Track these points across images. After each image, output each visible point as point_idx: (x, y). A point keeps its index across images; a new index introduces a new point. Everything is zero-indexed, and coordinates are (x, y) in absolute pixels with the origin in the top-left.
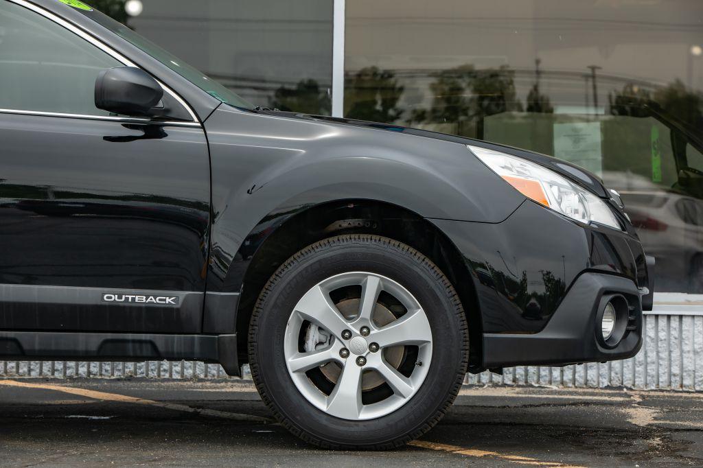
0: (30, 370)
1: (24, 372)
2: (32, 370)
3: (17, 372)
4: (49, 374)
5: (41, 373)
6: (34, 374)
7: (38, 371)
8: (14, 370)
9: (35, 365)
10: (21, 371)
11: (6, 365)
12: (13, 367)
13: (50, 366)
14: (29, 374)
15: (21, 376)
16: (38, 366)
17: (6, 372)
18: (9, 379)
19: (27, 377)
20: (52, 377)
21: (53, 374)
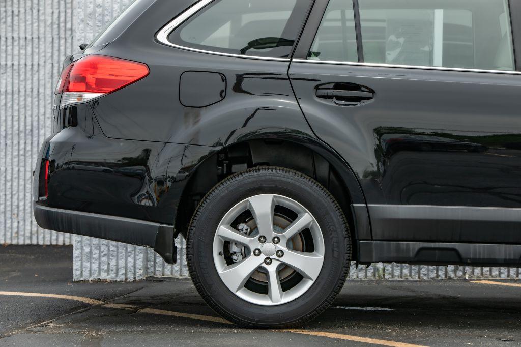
0: (500, 273)
1: (496, 274)
2: (502, 273)
3: (491, 274)
4: (515, 276)
5: (508, 275)
6: (503, 276)
7: (506, 274)
8: (489, 273)
9: (504, 270)
10: (493, 274)
11: (482, 270)
12: (488, 271)
13: (515, 270)
14: (500, 276)
15: (494, 277)
16: (506, 270)
17: (482, 274)
18: (485, 280)
19: (498, 278)
20: (517, 279)
21: (518, 276)
